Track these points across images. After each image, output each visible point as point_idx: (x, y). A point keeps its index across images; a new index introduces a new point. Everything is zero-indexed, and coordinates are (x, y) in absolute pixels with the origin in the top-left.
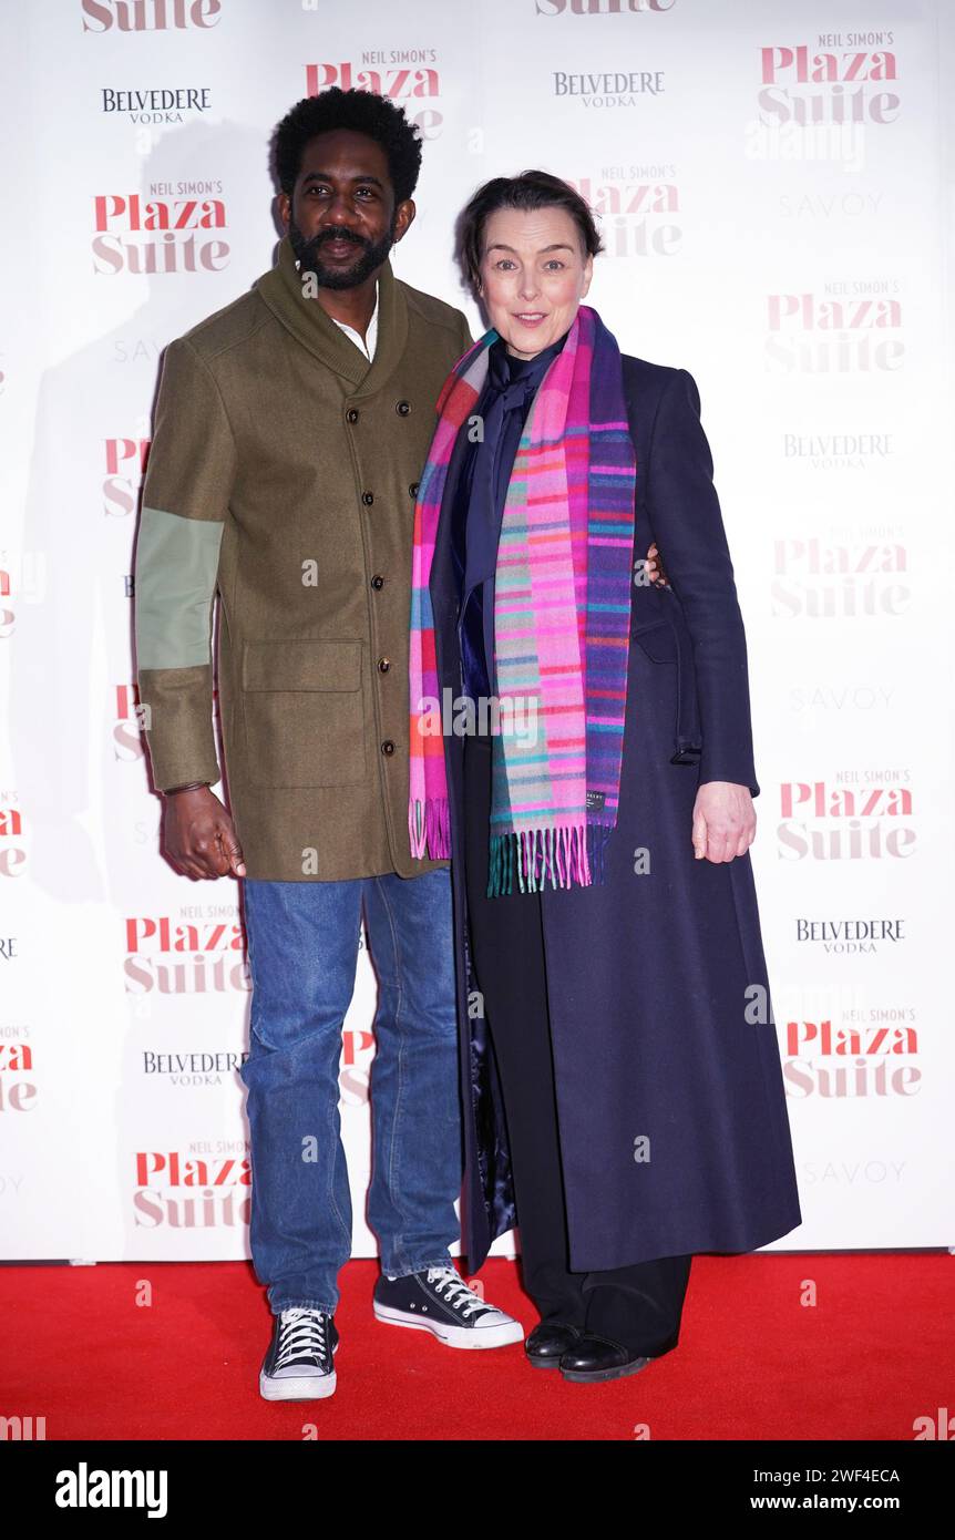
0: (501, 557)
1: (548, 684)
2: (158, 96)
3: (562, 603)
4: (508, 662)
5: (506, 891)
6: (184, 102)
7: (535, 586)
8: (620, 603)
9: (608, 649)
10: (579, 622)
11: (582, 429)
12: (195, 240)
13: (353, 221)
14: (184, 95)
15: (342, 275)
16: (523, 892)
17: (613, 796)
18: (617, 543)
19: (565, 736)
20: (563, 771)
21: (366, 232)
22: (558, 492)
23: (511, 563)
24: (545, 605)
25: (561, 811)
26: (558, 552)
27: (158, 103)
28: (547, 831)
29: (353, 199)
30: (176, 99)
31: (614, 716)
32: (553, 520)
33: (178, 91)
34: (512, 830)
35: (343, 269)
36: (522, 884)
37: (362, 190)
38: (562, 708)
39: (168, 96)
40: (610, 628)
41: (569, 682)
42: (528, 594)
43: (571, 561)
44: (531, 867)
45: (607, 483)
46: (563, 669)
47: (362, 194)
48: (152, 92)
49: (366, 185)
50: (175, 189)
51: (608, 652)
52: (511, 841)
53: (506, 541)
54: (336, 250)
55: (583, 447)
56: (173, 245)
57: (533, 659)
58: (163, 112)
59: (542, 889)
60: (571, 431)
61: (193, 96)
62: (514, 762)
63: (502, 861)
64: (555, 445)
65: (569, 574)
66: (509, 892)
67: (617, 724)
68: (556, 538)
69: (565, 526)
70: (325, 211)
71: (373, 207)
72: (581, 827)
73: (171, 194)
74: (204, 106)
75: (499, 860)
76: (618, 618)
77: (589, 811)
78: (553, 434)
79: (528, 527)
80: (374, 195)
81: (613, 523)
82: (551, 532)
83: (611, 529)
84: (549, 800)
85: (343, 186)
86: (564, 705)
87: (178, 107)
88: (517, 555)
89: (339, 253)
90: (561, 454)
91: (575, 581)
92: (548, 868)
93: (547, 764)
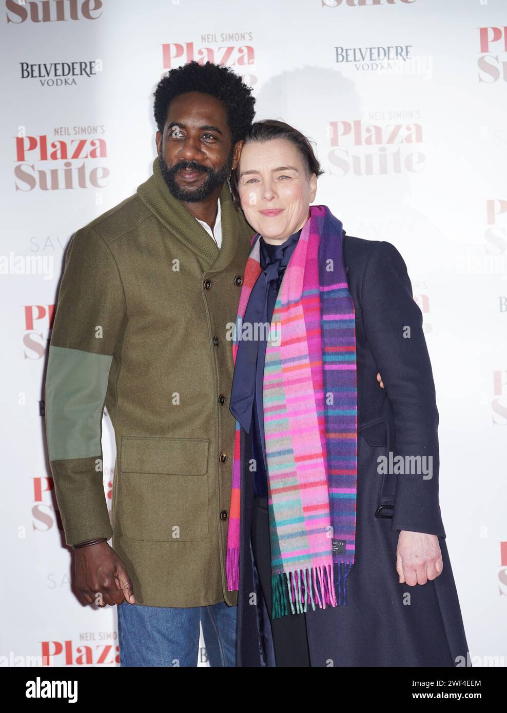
0: (266, 383)
1: (300, 468)
2: (59, 67)
3: (307, 411)
4: (273, 454)
5: (284, 614)
6: (77, 71)
7: (289, 401)
8: (349, 409)
9: (342, 440)
10: (320, 424)
11: (315, 291)
12: (86, 166)
13: (199, 157)
14: (77, 66)
15: (191, 193)
16: (294, 613)
17: (351, 543)
18: (345, 367)
19: (315, 503)
20: (314, 527)
21: (208, 163)
22: (300, 336)
23: (272, 386)
24: (296, 413)
25: (316, 555)
26: (302, 376)
27: (59, 72)
28: (307, 570)
29: (200, 141)
30: (72, 69)
31: (349, 487)
32: (298, 355)
33: (73, 64)
34: (283, 570)
35: (192, 188)
36: (293, 608)
37: (206, 135)
38: (312, 483)
39: (66, 66)
40: (343, 426)
41: (316, 466)
42: (284, 407)
43: (312, 382)
44: (298, 597)
45: (336, 326)
46: (311, 457)
47: (207, 138)
48: (55, 65)
49: (209, 132)
50: (72, 132)
51: (342, 442)
52: (283, 579)
53: (268, 371)
54: (187, 176)
55: (316, 304)
56: (70, 171)
57: (290, 451)
58: (63, 78)
59: (305, 611)
60: (307, 293)
61: (83, 66)
62: (282, 523)
63: (279, 593)
64: (296, 304)
65: (311, 391)
66: (286, 614)
67: (351, 493)
68: (300, 367)
69: (306, 358)
70: (181, 148)
71: (214, 146)
72: (330, 566)
73: (69, 134)
74: (91, 73)
75: (277, 592)
76: (349, 419)
77: (334, 554)
78: (295, 295)
79: (282, 361)
80: (215, 138)
81: (341, 354)
82: (297, 363)
83: (340, 358)
84: (306, 548)
85: (193, 132)
86: (313, 481)
87: (73, 74)
88: (275, 381)
89: (189, 177)
90: (300, 310)
91: (315, 396)
92: (308, 595)
93: (303, 524)
